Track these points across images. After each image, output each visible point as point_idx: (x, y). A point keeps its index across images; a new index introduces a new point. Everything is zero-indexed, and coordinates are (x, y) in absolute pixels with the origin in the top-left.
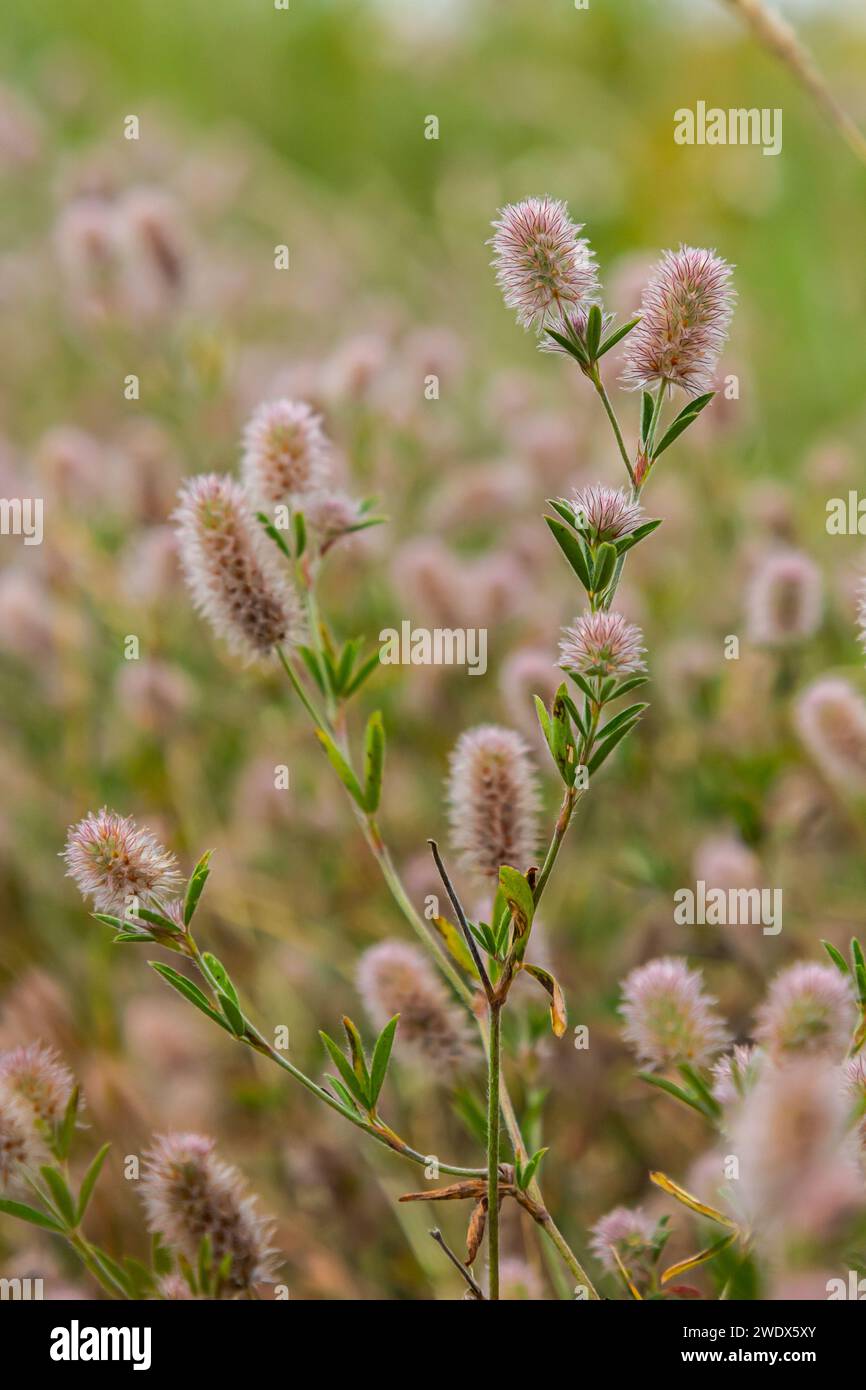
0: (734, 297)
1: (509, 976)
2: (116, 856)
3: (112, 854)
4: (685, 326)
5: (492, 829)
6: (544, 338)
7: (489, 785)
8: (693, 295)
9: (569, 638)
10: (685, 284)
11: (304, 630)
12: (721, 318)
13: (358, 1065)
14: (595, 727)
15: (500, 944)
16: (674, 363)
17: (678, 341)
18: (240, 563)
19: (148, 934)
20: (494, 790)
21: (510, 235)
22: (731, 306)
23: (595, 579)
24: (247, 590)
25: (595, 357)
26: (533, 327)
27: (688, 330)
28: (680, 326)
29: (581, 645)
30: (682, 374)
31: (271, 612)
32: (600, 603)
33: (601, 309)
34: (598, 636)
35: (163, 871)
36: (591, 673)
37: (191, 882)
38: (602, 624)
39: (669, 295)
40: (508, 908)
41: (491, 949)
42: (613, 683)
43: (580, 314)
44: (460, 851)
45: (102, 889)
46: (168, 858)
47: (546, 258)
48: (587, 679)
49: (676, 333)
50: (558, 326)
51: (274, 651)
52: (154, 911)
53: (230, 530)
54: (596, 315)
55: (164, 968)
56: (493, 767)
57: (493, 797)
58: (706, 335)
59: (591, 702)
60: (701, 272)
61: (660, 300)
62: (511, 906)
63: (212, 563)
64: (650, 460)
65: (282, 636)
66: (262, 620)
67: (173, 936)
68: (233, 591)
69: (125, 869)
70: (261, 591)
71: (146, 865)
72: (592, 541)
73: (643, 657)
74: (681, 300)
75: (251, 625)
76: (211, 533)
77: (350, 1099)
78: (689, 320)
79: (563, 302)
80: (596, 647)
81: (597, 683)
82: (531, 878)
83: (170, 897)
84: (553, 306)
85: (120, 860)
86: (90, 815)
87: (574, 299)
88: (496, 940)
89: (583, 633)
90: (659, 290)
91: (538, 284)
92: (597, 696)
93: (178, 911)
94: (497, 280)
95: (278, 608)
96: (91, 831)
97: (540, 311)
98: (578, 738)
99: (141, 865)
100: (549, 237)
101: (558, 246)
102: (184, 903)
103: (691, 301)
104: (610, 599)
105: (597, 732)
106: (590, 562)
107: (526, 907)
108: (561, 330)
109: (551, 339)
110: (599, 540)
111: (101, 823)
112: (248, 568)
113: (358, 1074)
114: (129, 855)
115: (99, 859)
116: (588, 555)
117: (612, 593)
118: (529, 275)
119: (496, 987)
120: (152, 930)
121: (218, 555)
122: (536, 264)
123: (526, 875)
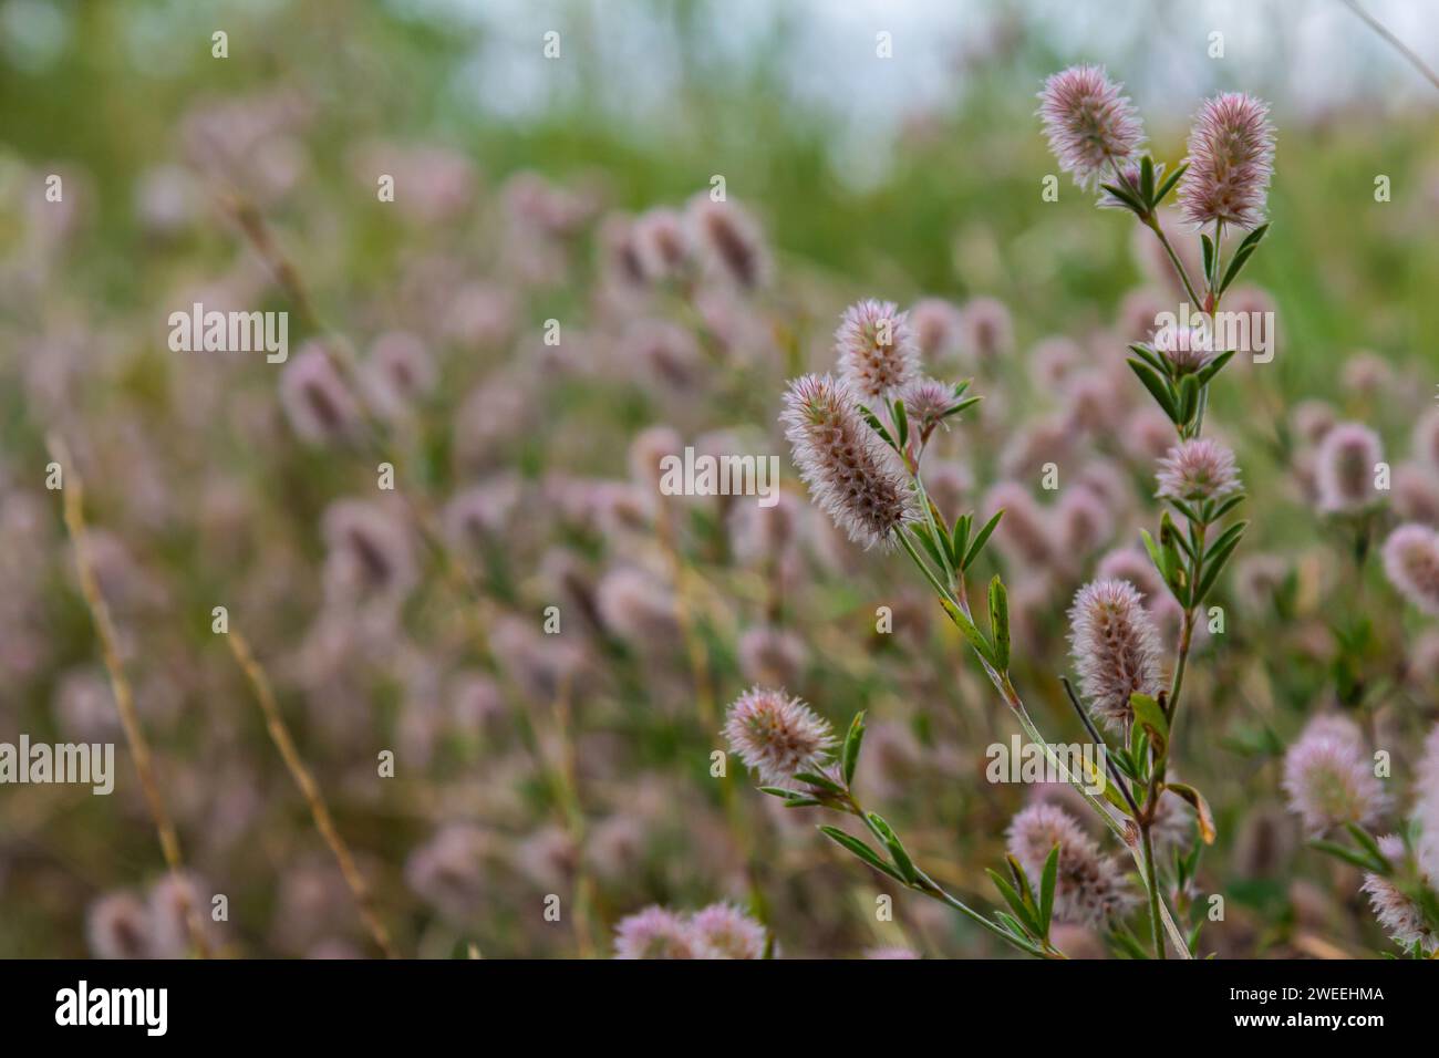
0: (1273, 133)
1: (1154, 798)
2: (774, 726)
3: (770, 727)
4: (1232, 165)
5: (1118, 674)
6: (1101, 196)
7: (1109, 634)
8: (1235, 136)
9: (1167, 469)
10: (1226, 126)
11: (917, 508)
12: (1264, 154)
13: (1026, 898)
14: (1202, 549)
15: (1140, 768)
16: (1226, 202)
17: (1226, 179)
18: (849, 452)
19: (812, 798)
20: (1114, 638)
21: (1056, 103)
22: (1273, 142)
23: (1182, 413)
24: (860, 477)
25: (1151, 205)
26: (1090, 186)
27: (1235, 169)
28: (1227, 166)
29: (1178, 474)
30: (1236, 210)
31: (884, 494)
32: (1189, 434)
33: (1152, 158)
34: (1193, 463)
35: (820, 736)
36: (1190, 497)
37: (847, 742)
38: (1194, 452)
39: (1212, 140)
40: (1143, 735)
41: (1133, 774)
42: (1212, 504)
43: (1132, 168)
44: (1090, 700)
45: (766, 760)
46: (822, 724)
47: (1093, 119)
48: (1188, 504)
49: (1224, 173)
50: (1113, 181)
51: (892, 532)
52: (816, 774)
53: (837, 422)
54: (1147, 165)
55: (832, 829)
56: (1111, 616)
57: (1114, 644)
58: (1252, 172)
59: (1195, 526)
60: (1240, 113)
61: (1205, 146)
62: (1147, 731)
63: (823, 456)
64: (1216, 296)
65: (898, 516)
66: (877, 502)
67: (837, 797)
68: (847, 479)
69: (785, 738)
70: (874, 476)
71: (804, 731)
72: (1174, 377)
73: (1238, 476)
74: (1224, 142)
75: (868, 509)
76: (818, 428)
77: (1023, 931)
78: (1235, 160)
79: (1114, 158)
80: (1192, 472)
81: (1197, 509)
82: (1161, 701)
83: (829, 761)
84: (1105, 163)
85: (778, 730)
86: (744, 693)
87: (1125, 153)
88: (1137, 765)
89: (1179, 461)
90: (1201, 135)
91: (1089, 144)
92: (1199, 518)
93: (838, 774)
94: (1051, 147)
95: (891, 490)
96: (748, 708)
97: (1095, 170)
98: (1186, 562)
99: (799, 733)
100: (1093, 99)
101: (1103, 106)
102: (844, 765)
103: (1234, 141)
104: (1198, 429)
105: (1205, 554)
106: (1175, 398)
107: (1160, 728)
108: (1116, 185)
109: (1108, 195)
110: (1179, 375)
111: (756, 699)
112: (858, 456)
113: (1027, 905)
114: (787, 724)
115: (759, 731)
116: (1172, 391)
117: (1199, 424)
118: (1079, 137)
119: (1143, 809)
120: (816, 794)
121: (829, 448)
122: (1085, 126)
123: (1156, 698)
